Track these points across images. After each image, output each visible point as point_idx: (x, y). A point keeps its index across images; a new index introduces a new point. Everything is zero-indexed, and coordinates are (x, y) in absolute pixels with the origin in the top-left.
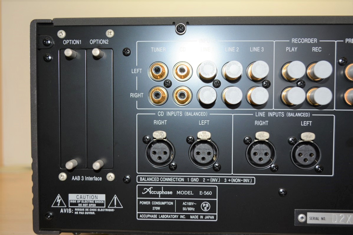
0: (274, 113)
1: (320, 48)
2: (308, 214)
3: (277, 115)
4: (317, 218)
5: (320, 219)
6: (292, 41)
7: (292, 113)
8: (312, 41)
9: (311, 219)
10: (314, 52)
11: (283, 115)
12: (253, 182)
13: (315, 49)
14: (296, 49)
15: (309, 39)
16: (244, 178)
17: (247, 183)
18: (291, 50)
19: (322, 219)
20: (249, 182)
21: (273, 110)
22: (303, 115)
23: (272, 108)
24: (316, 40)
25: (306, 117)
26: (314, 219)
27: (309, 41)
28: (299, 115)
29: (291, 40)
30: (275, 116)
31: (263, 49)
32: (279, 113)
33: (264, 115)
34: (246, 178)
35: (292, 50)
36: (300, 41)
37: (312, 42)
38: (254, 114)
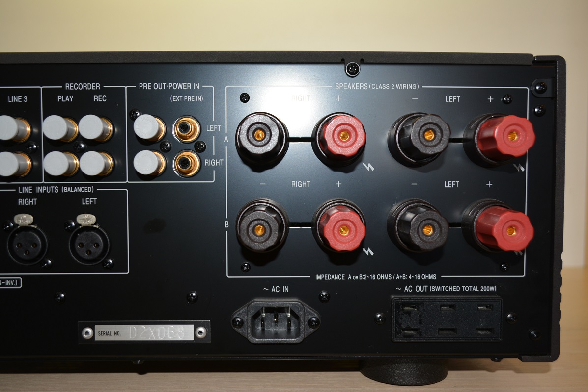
0: (44, 188)
1: (104, 97)
2: (97, 327)
3: (49, 191)
4: (108, 332)
5: (112, 333)
6: (66, 87)
7: (69, 188)
8: (93, 86)
9: (101, 334)
10: (97, 102)
11: (57, 191)
12: (19, 285)
13: (97, 98)
14: (71, 98)
15: (88, 84)
16: (7, 279)
17: (11, 286)
18: (64, 99)
19: (115, 333)
20: (14, 284)
21: (43, 183)
22: (84, 189)
23: (42, 181)
24: (98, 86)
25: (88, 192)
26: (104, 334)
27: (89, 88)
28: (79, 189)
29: (64, 86)
30: (45, 191)
31: (26, 99)
32: (51, 188)
33: (31, 191)
34: (9, 280)
35: (67, 99)
36: (76, 86)
37: (93, 89)
38: (17, 190)
